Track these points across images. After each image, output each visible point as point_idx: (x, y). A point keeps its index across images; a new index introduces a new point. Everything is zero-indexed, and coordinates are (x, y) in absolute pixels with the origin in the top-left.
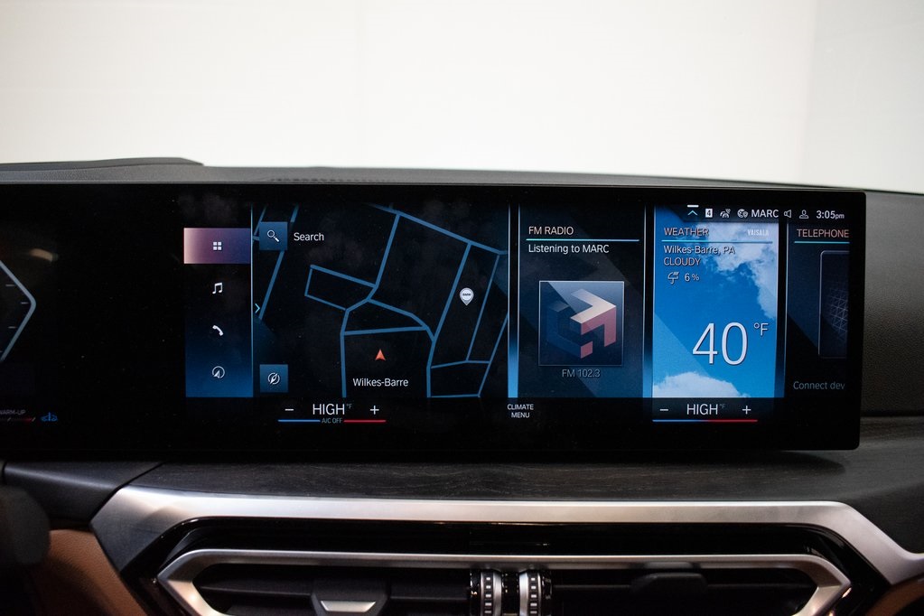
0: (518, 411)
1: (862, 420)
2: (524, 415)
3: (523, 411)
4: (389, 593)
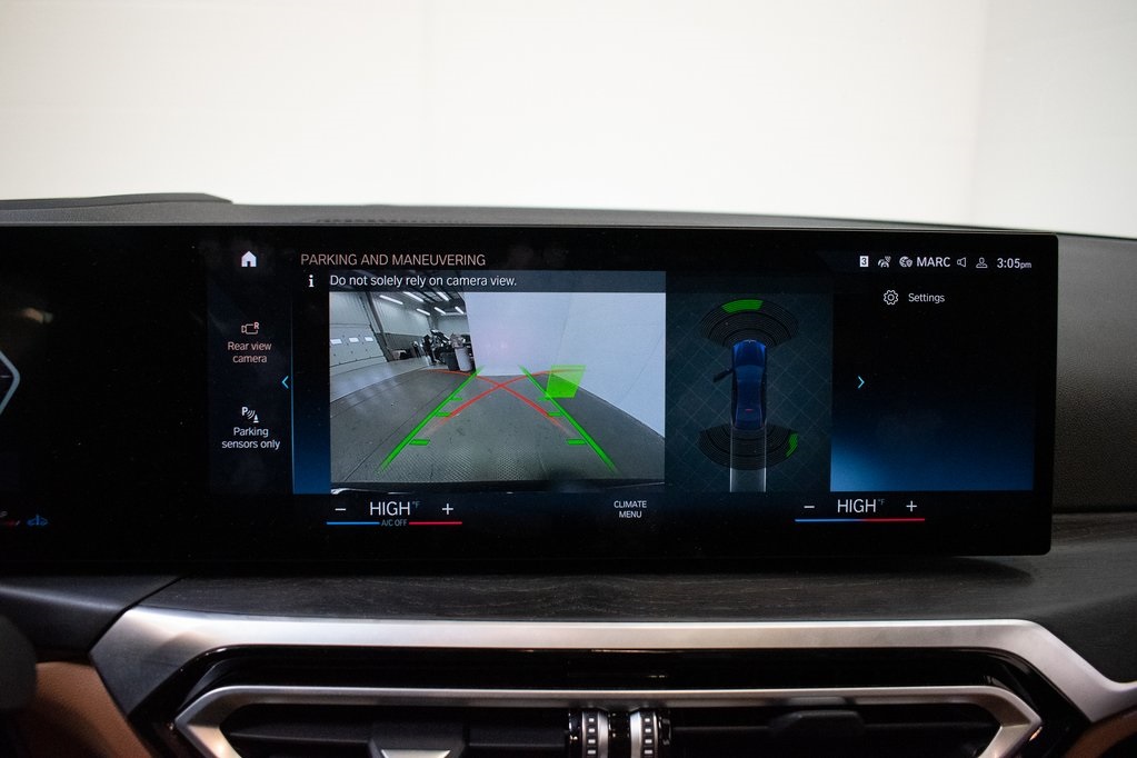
0: (627, 509)
1: (1054, 517)
2: (635, 514)
3: (634, 509)
4: (467, 739)
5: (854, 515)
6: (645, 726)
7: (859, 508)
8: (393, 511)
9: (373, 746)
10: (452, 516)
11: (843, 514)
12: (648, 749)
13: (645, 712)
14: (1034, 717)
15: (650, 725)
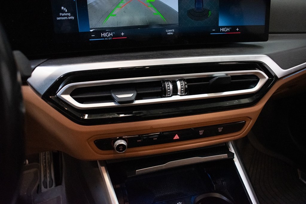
0: (169, 32)
1: (269, 35)
2: (171, 33)
3: (171, 32)
4: (137, 91)
5: (224, 32)
6: (181, 83)
7: (225, 30)
8: (108, 35)
9: (113, 95)
10: (124, 36)
11: (222, 32)
12: (182, 89)
13: (180, 80)
14: (267, 77)
15: (182, 83)
